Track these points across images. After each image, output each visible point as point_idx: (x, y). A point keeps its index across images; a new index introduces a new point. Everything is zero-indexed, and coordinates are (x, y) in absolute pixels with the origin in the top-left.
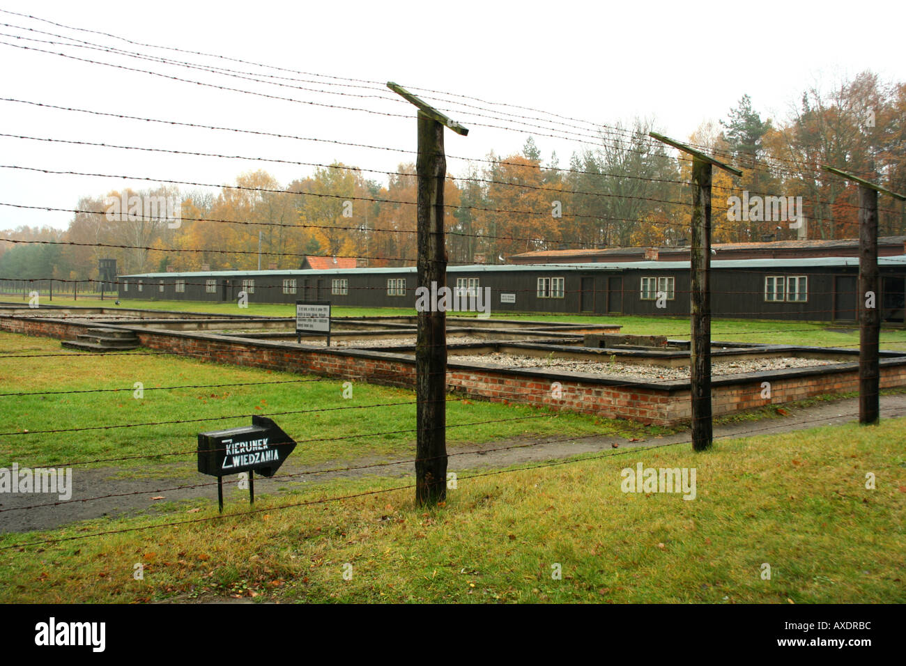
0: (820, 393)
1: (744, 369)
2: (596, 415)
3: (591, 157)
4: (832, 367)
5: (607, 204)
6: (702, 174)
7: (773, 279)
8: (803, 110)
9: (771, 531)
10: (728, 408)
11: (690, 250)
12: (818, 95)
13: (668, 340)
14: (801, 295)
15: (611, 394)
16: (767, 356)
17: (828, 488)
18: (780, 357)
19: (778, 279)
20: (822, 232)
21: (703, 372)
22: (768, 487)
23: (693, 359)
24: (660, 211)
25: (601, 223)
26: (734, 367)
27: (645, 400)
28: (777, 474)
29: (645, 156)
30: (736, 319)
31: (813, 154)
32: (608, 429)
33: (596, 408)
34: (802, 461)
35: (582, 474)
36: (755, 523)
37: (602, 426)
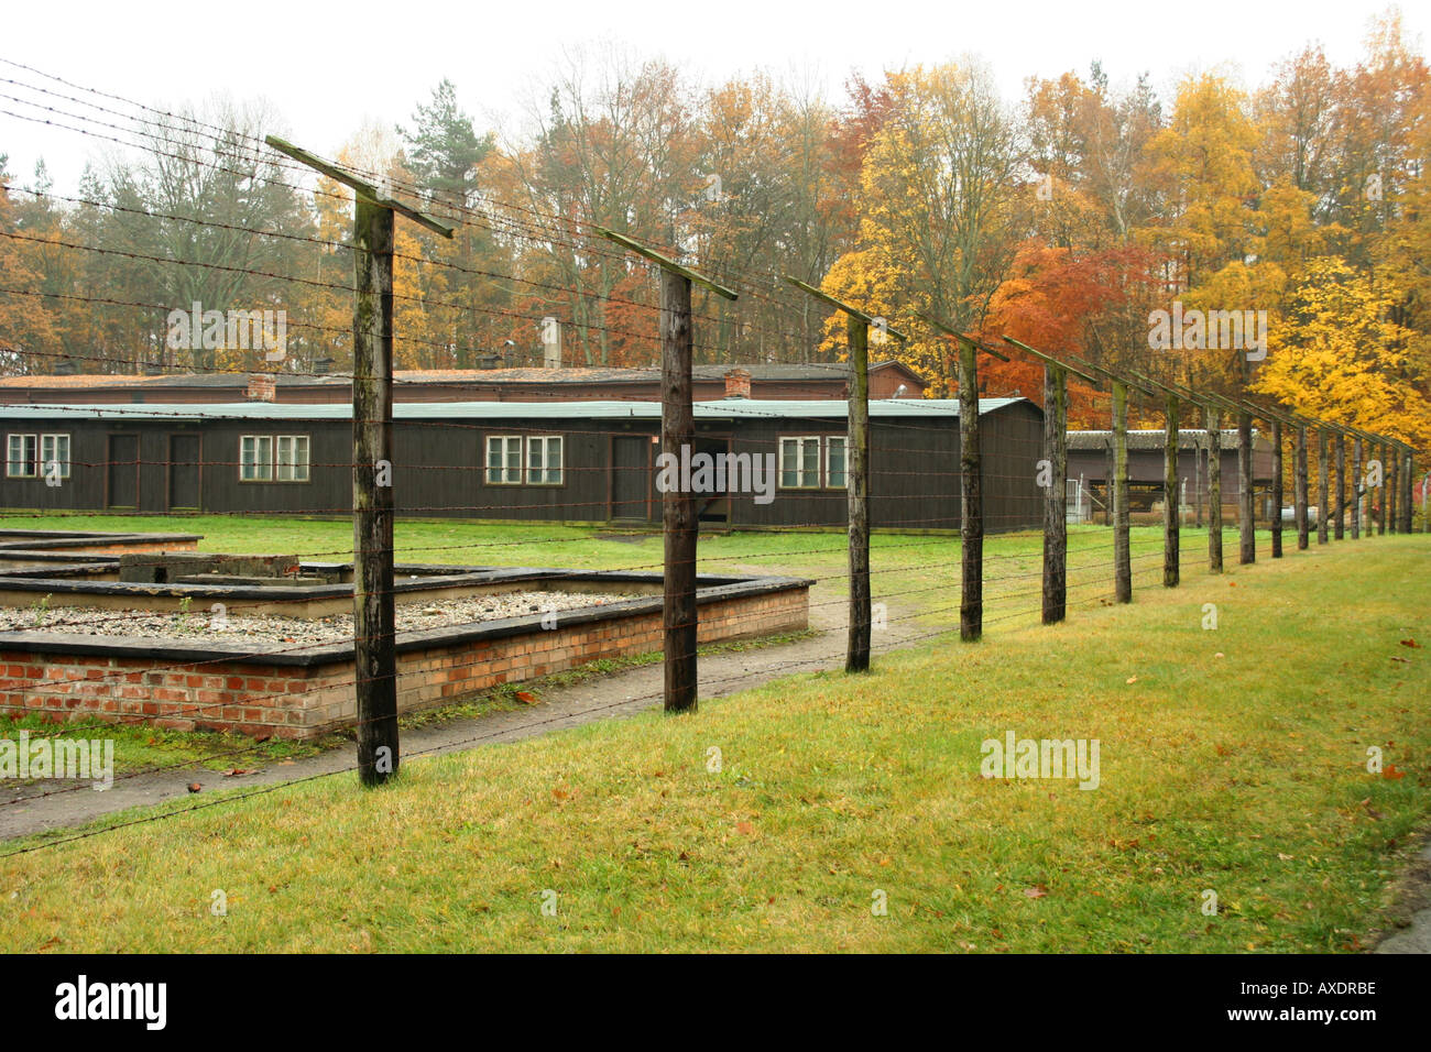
0: (594, 657)
1: (452, 616)
2: (150, 724)
3: (128, 180)
4: (615, 608)
5: (165, 281)
6: (375, 229)
7: (500, 440)
8: (552, 120)
9: (520, 935)
10: (425, 695)
11: (351, 382)
12: (577, 94)
13: (302, 564)
14: (552, 472)
15: (185, 680)
16: (493, 590)
17: (619, 839)
18: (518, 591)
19: (510, 441)
20: (587, 353)
21: (379, 626)
22: (511, 847)
23: (360, 600)
24: (278, 301)
25: (151, 320)
26: (432, 614)
27: (258, 687)
28: (526, 820)
29: (245, 185)
30: (434, 520)
31: (570, 206)
32: (177, 753)
33: (151, 710)
34: (571, 791)
35: (126, 855)
36: (490, 923)
37: (164, 747)
